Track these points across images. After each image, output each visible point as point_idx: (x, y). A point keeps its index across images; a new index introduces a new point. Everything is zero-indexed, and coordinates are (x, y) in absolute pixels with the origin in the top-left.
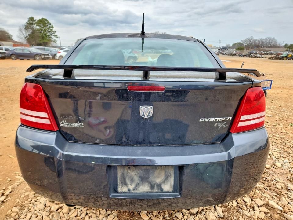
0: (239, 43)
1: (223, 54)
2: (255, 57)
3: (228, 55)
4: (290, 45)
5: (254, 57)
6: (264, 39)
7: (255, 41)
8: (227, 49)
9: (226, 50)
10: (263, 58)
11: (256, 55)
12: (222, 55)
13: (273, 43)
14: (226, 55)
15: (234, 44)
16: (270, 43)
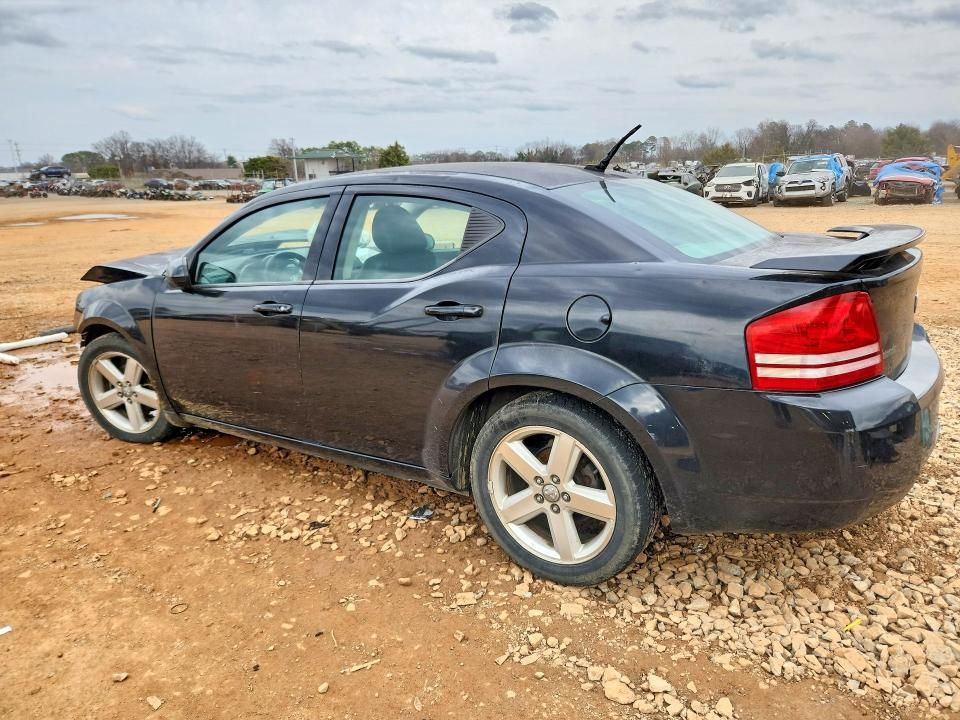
0: (88, 154)
1: (61, 193)
2: (182, 198)
3: (83, 194)
4: (251, 160)
5: (179, 199)
6: (164, 142)
7: (137, 146)
8: (70, 175)
9: (66, 176)
10: (205, 199)
11: (181, 192)
12: (56, 195)
13: (195, 154)
14: (76, 193)
15: (67, 156)
16: (187, 154)
